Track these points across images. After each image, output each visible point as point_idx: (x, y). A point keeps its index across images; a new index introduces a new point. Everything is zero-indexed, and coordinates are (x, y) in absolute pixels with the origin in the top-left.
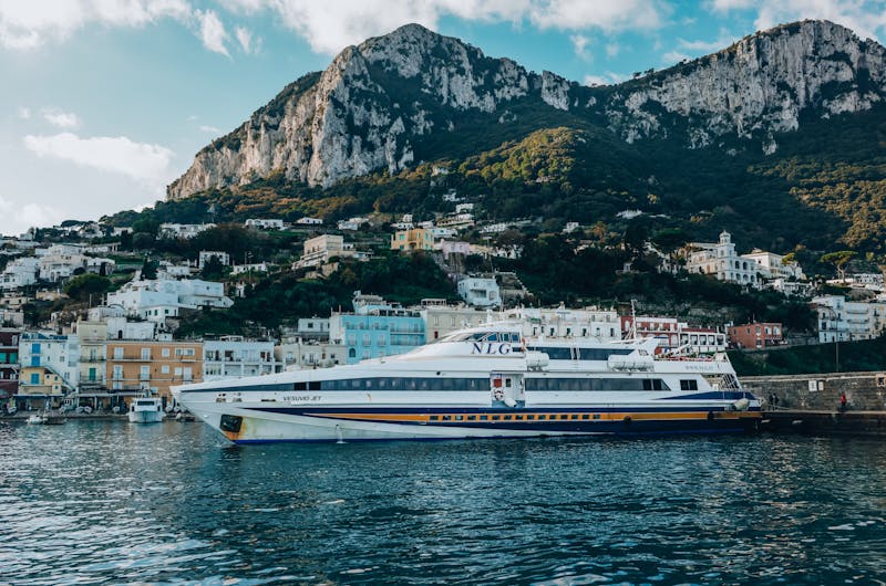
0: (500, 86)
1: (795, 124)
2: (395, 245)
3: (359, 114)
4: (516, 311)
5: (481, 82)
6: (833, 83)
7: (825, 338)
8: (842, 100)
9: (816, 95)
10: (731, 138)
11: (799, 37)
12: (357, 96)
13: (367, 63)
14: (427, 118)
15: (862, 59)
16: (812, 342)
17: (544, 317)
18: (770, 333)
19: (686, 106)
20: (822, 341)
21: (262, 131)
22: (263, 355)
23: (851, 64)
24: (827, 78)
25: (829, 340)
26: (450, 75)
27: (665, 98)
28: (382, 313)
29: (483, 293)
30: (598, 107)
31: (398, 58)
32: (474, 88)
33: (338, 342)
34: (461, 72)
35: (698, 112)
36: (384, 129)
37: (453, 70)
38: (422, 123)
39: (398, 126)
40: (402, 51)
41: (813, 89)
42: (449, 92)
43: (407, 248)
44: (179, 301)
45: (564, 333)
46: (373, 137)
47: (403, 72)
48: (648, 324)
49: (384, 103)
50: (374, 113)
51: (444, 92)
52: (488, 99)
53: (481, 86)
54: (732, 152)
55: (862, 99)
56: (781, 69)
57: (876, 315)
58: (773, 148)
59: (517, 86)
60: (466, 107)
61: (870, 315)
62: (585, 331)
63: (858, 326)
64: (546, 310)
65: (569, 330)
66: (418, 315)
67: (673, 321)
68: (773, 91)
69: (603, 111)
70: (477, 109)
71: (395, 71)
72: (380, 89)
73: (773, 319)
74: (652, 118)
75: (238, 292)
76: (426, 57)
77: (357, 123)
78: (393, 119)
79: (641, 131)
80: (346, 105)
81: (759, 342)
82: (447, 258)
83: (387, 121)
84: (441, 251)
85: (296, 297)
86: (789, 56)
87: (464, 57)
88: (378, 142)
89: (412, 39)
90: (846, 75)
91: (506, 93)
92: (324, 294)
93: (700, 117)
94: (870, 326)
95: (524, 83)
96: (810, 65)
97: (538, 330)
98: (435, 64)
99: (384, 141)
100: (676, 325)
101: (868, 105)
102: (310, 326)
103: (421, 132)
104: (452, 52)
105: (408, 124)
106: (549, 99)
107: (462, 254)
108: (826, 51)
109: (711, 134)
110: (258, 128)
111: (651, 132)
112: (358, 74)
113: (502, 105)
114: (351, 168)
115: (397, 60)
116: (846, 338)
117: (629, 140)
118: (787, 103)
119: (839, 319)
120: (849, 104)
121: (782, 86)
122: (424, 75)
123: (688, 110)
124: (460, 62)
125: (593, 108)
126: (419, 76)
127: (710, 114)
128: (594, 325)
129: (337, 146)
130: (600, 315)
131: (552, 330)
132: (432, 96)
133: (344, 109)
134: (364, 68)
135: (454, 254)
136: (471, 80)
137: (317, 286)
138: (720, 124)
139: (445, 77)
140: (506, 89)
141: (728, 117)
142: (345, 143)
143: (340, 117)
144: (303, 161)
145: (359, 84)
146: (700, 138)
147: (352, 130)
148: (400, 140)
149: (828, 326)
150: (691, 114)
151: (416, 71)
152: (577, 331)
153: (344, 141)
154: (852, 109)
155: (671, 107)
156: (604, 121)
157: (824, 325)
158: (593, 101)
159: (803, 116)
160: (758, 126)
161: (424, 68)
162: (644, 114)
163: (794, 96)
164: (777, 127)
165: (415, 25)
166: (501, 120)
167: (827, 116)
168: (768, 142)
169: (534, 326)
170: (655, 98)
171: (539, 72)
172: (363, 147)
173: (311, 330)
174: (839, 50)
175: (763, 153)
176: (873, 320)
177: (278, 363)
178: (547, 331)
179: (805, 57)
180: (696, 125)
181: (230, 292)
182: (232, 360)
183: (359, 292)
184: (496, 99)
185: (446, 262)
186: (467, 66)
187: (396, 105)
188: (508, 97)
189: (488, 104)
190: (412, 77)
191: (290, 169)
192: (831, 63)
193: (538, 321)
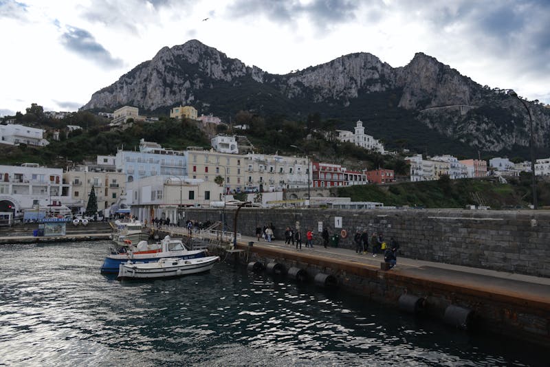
0: (234, 71)
1: (356, 95)
2: (172, 115)
3: (169, 77)
4: (249, 155)
5: (226, 68)
6: (371, 79)
7: (413, 179)
8: (375, 86)
9: (364, 84)
10: (331, 99)
11: (359, 59)
12: (168, 69)
13: (173, 55)
14: (201, 82)
15: (382, 70)
16: (407, 181)
17: (266, 160)
18: (388, 175)
19: (313, 84)
20: (412, 180)
21: (124, 85)
22: (52, 178)
23: (378, 72)
24: (369, 77)
25: (415, 180)
26: (212, 64)
27: (305, 80)
28: (157, 152)
29: (227, 145)
30: (276, 83)
31: (188, 54)
32: (222, 70)
33: (120, 171)
34: (217, 63)
35: (317, 87)
36: (180, 85)
37: (213, 61)
38: (198, 84)
39: (187, 84)
40: (190, 51)
41: (363, 81)
42: (211, 72)
43: (180, 118)
44: (3, 139)
45: (279, 170)
46: (175, 88)
47: (190, 61)
48: (326, 167)
49: (181, 74)
50: (176, 77)
51: (209, 71)
52: (228, 75)
53: (225, 70)
54: (331, 105)
55: (382, 87)
56: (351, 71)
57: (436, 168)
58: (348, 103)
59: (241, 71)
60: (219, 78)
61: (433, 168)
62: (291, 169)
63: (427, 173)
64: (268, 156)
65: (281, 169)
66: (183, 155)
67: (339, 166)
68: (348, 80)
69: (278, 84)
70: (223, 80)
71: (187, 60)
72: (179, 67)
73: (389, 168)
74: (299, 89)
75: (55, 137)
76: (201, 55)
77: (168, 82)
78: (185, 81)
79: (294, 94)
80: (163, 73)
81: (383, 180)
82: (205, 125)
83: (182, 82)
84: (201, 121)
85: (98, 142)
86: (354, 66)
87: (218, 56)
88: (178, 91)
89: (195, 46)
90: (376, 76)
91: (237, 74)
92: (118, 141)
93: (319, 90)
94: (433, 173)
95: (244, 70)
96: (362, 70)
97: (264, 168)
98: (205, 58)
99: (180, 91)
100: (340, 169)
101: (384, 89)
102: (106, 161)
103: (198, 88)
104: (213, 53)
105: (192, 84)
106: (255, 78)
107: (214, 124)
108: (369, 66)
109: (323, 97)
110: (122, 84)
111: (298, 94)
112: (169, 59)
113: (234, 78)
114: (164, 102)
115: (187, 55)
116: (423, 179)
117: (289, 97)
118: (354, 86)
119: (420, 169)
120: (377, 88)
121: (352, 79)
122: (200, 63)
123: (313, 86)
124: (216, 58)
125: (274, 83)
126: (197, 63)
127: (323, 88)
128: (297, 166)
129: (158, 91)
130: (300, 160)
131: (272, 168)
132: (203, 73)
133: (162, 75)
134: (172, 57)
135: (209, 123)
136: (221, 67)
137: (115, 136)
138: (327, 93)
139: (209, 64)
140: (236, 72)
141: (330, 91)
142: (163, 90)
143: (160, 78)
144: (142, 98)
145: (169, 64)
146: (318, 98)
147: (165, 84)
148: (188, 90)
149: (415, 172)
150: (315, 88)
151: (196, 61)
152: (286, 170)
153: (161, 89)
154: (378, 90)
155: (306, 85)
156: (279, 89)
157: (413, 171)
158: (274, 80)
159: (359, 91)
160: (342, 94)
161: (200, 60)
162: (295, 87)
163: (356, 83)
164: (349, 95)
165: (196, 40)
166: (234, 85)
167: (368, 92)
168: (346, 101)
169: (261, 165)
170: (300, 80)
171: (251, 66)
172: (171, 92)
173: (106, 163)
174: (374, 65)
175: (343, 106)
176: (434, 170)
177: (64, 185)
178: (269, 169)
179: (361, 68)
180: (317, 92)
181: (48, 136)
182: (21, 181)
183: (143, 140)
184: (232, 76)
185: (205, 128)
186: (219, 60)
187: (187, 75)
188: (237, 76)
189: (229, 78)
190: (194, 64)
191: (135, 101)
192: (371, 71)
193: (262, 162)
